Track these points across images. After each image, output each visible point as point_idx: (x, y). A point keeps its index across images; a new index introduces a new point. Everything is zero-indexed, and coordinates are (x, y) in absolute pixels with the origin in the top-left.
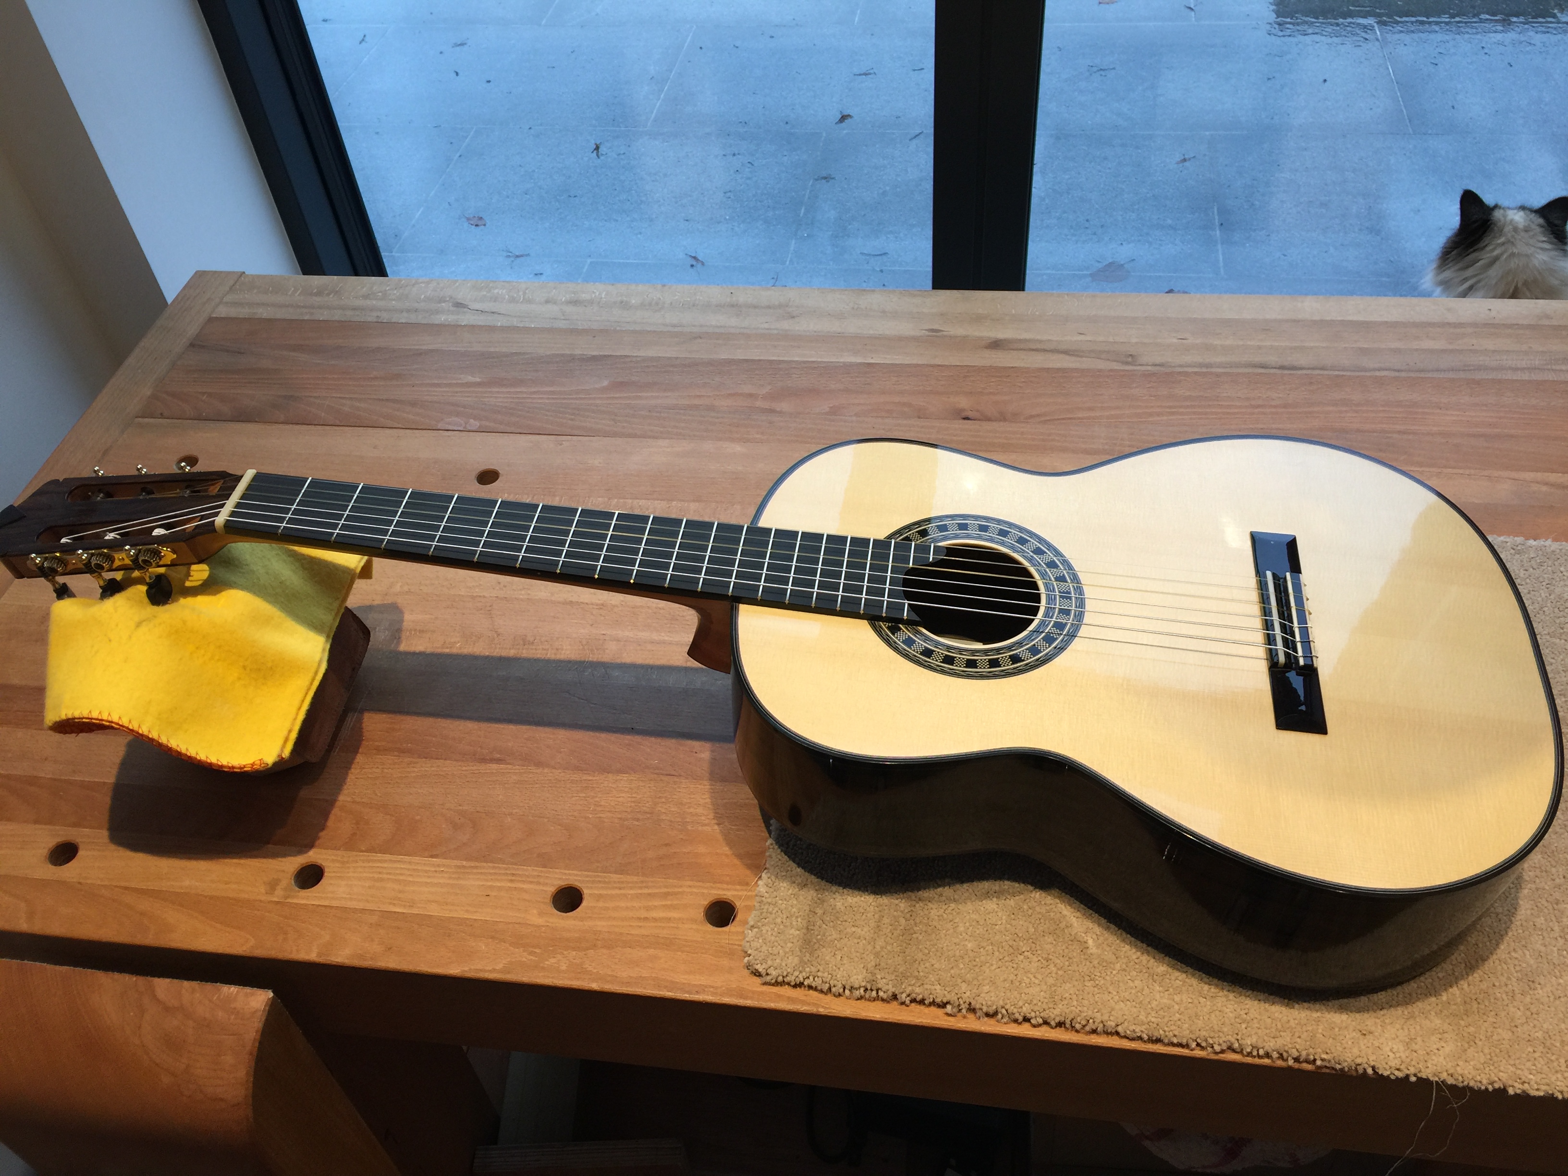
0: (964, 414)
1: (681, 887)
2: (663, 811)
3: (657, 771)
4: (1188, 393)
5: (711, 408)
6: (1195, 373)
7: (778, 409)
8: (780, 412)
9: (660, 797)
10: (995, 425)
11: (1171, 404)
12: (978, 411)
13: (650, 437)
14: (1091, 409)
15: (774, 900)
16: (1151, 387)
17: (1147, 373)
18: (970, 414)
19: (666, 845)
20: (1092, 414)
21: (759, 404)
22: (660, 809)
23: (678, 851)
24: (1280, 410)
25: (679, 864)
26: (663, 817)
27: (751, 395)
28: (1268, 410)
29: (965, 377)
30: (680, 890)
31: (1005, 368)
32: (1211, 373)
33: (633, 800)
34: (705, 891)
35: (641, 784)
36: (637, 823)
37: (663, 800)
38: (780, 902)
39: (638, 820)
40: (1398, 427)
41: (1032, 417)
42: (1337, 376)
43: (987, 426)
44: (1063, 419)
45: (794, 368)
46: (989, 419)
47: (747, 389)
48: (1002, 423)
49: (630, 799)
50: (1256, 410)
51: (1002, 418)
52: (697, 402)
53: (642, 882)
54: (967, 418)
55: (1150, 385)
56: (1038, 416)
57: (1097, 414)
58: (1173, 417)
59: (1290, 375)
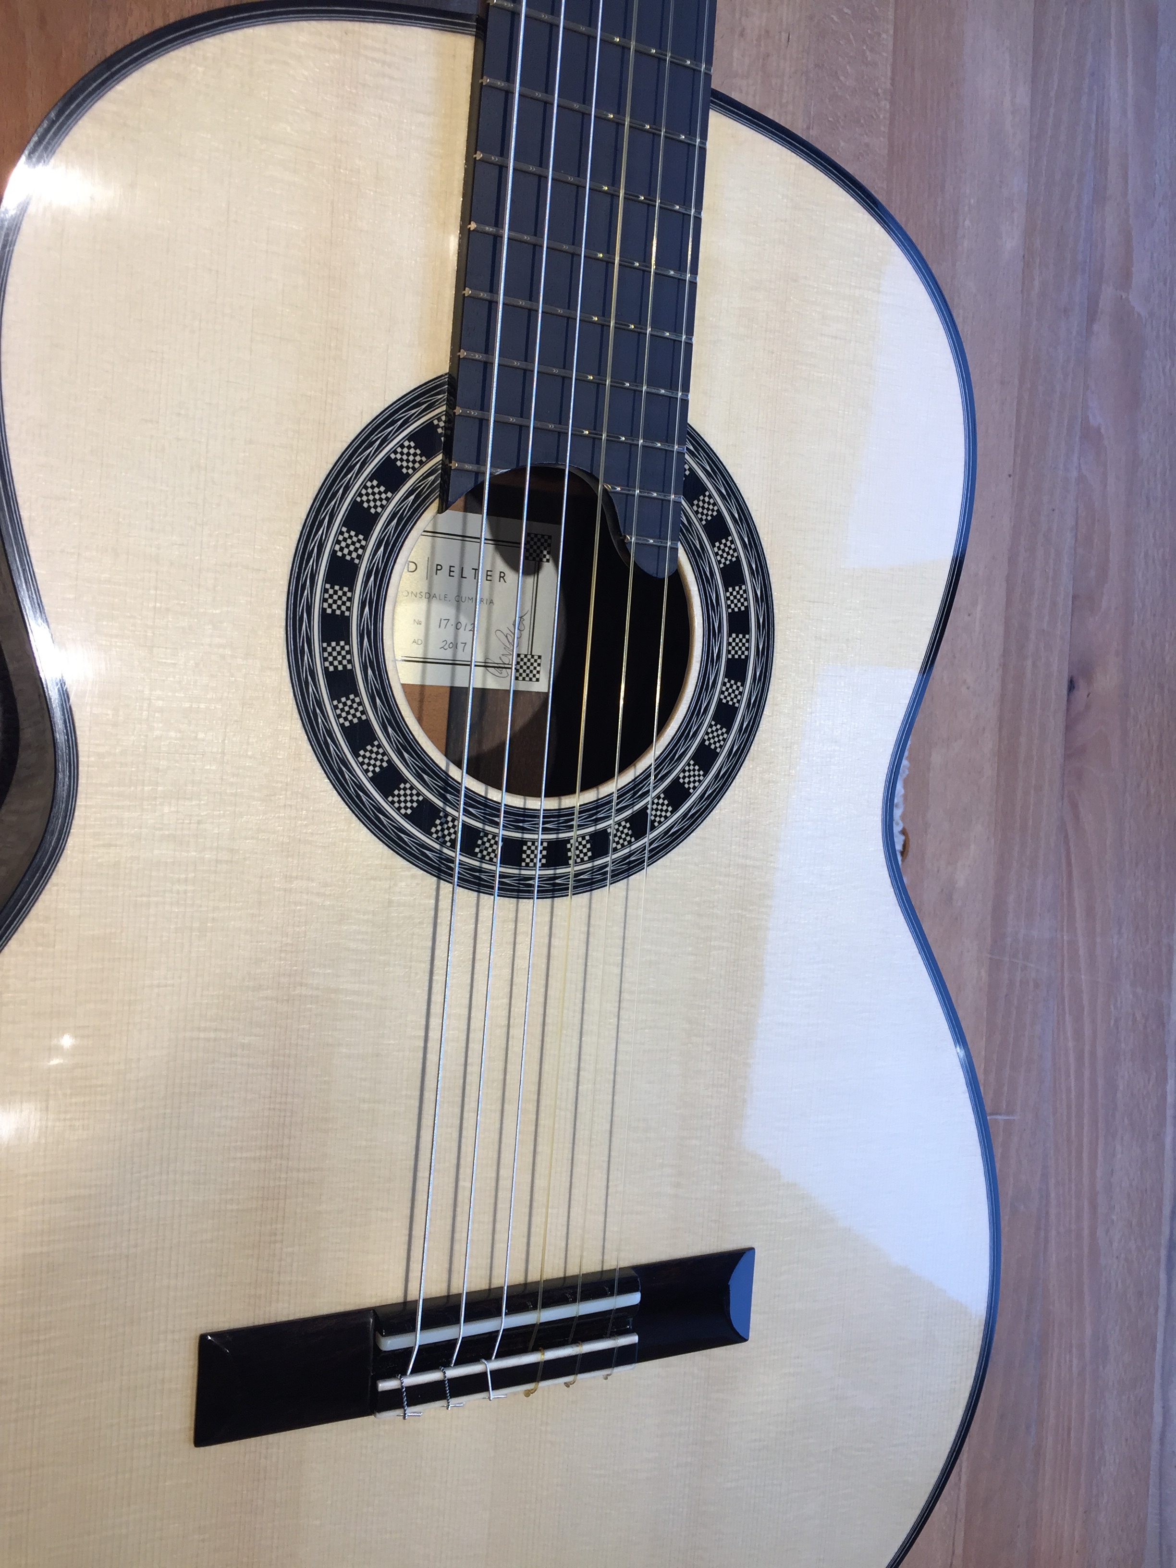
0: (1081, 683)
4: (1121, 1084)
5: (1099, 196)
6: (1164, 1097)
7: (1096, 327)
8: (1089, 332)
10: (1056, 738)
11: (1100, 1053)
12: (1088, 707)
14: (1090, 912)
16: (1134, 1020)
18: (1081, 692)
20: (1079, 913)
21: (1108, 293)
27: (1127, 276)
28: (1086, 1224)
29: (1161, 686)
32: (1162, 1124)
41: (1074, 806)
42: (1154, 1339)
43: (1055, 723)
44: (1069, 863)
46: (1069, 727)
47: (1141, 273)
48: (1060, 751)
51: (1073, 752)
54: (1072, 686)
55: (1138, 1016)
56: (1077, 817)
57: (1080, 924)
58: (1072, 1059)
59: (1158, 1260)
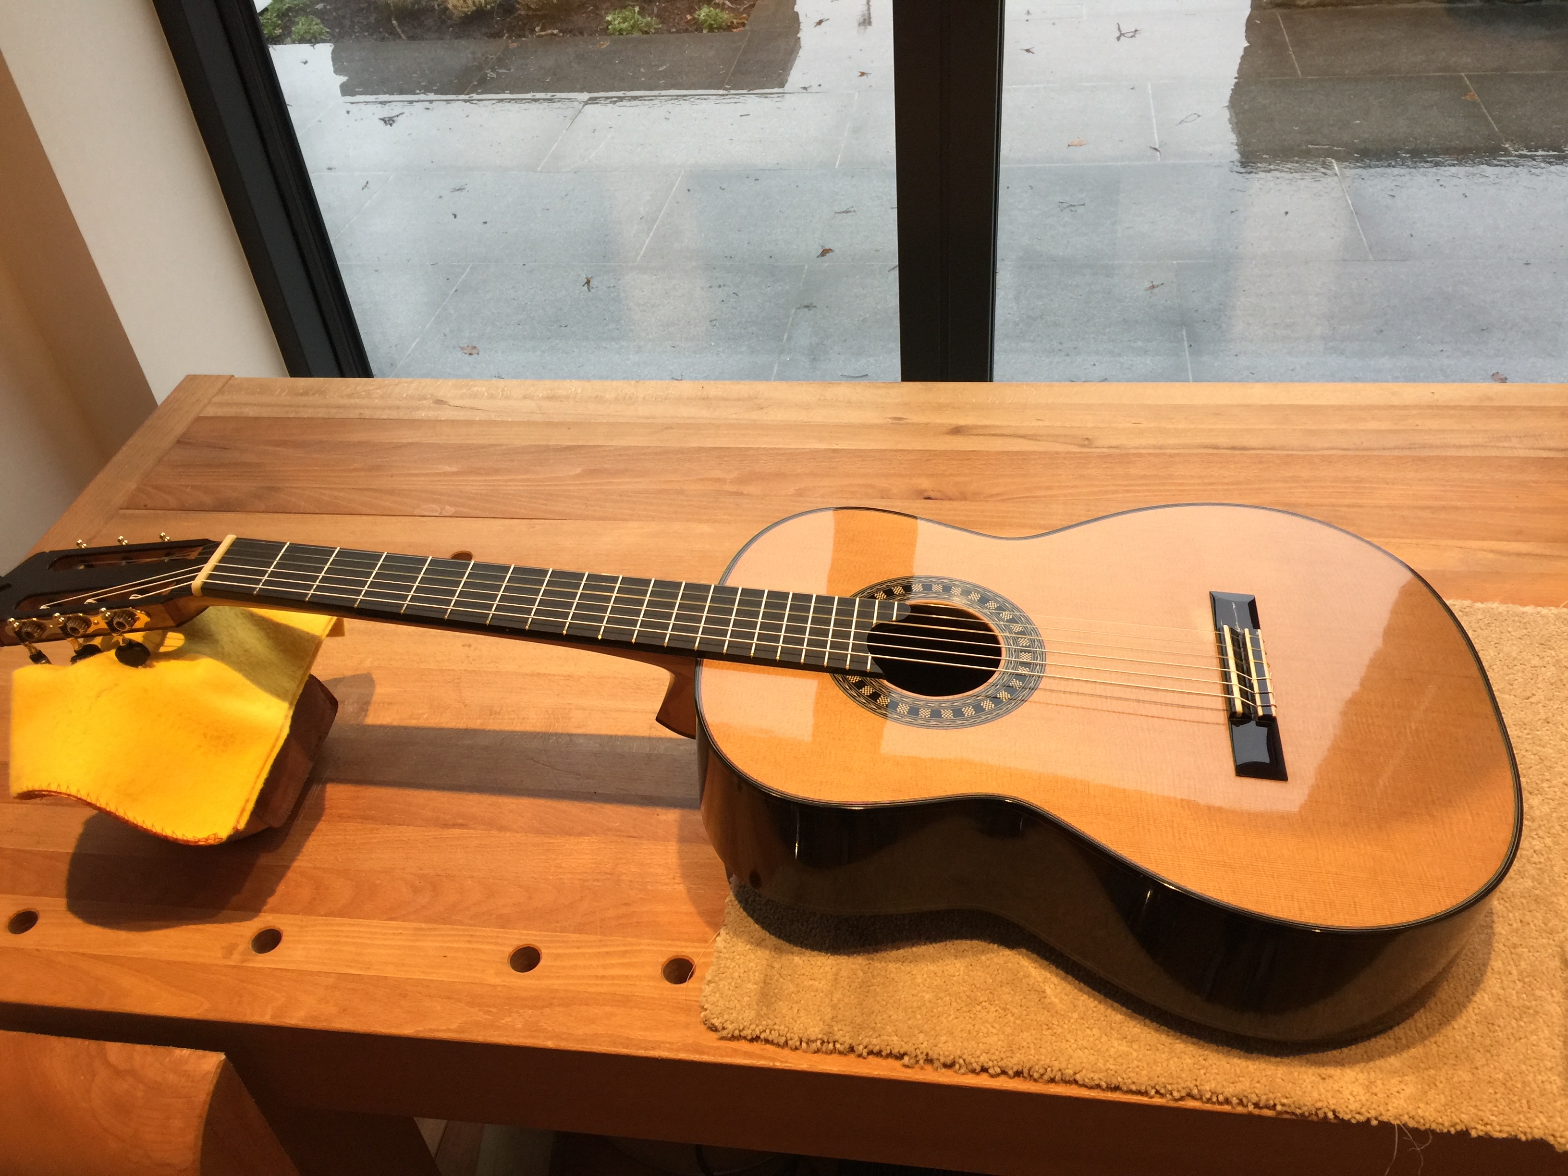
0: (926, 495)
1: (640, 944)
2: (624, 871)
3: (618, 833)
4: (1143, 473)
5: (681, 492)
6: (1150, 454)
7: (745, 492)
8: (748, 495)
9: (621, 858)
10: (956, 504)
11: (1126, 483)
12: (939, 491)
13: (620, 520)
14: (1048, 488)
15: (731, 955)
16: (1107, 468)
17: (1102, 454)
18: (931, 494)
19: (626, 904)
20: (1050, 493)
21: (728, 488)
22: (620, 869)
23: (637, 910)
24: (1232, 487)
25: (638, 923)
26: (624, 877)
27: (719, 480)
28: (1220, 487)
29: (928, 460)
30: (638, 948)
31: (965, 452)
32: (1165, 454)
33: (594, 861)
34: (664, 949)
35: (603, 845)
36: (598, 884)
37: (624, 861)
38: (738, 957)
39: (598, 880)
40: (1347, 502)
41: (991, 496)
42: (1287, 455)
43: (947, 504)
44: (1022, 498)
45: (762, 454)
46: (951, 499)
47: (716, 473)
48: (963, 502)
49: (590, 861)
50: (1209, 487)
51: (963, 497)
52: (666, 487)
53: (600, 941)
54: (929, 498)
55: (1105, 466)
56: (998, 495)
57: (1055, 492)
58: (1128, 495)
59: (1241, 454)
